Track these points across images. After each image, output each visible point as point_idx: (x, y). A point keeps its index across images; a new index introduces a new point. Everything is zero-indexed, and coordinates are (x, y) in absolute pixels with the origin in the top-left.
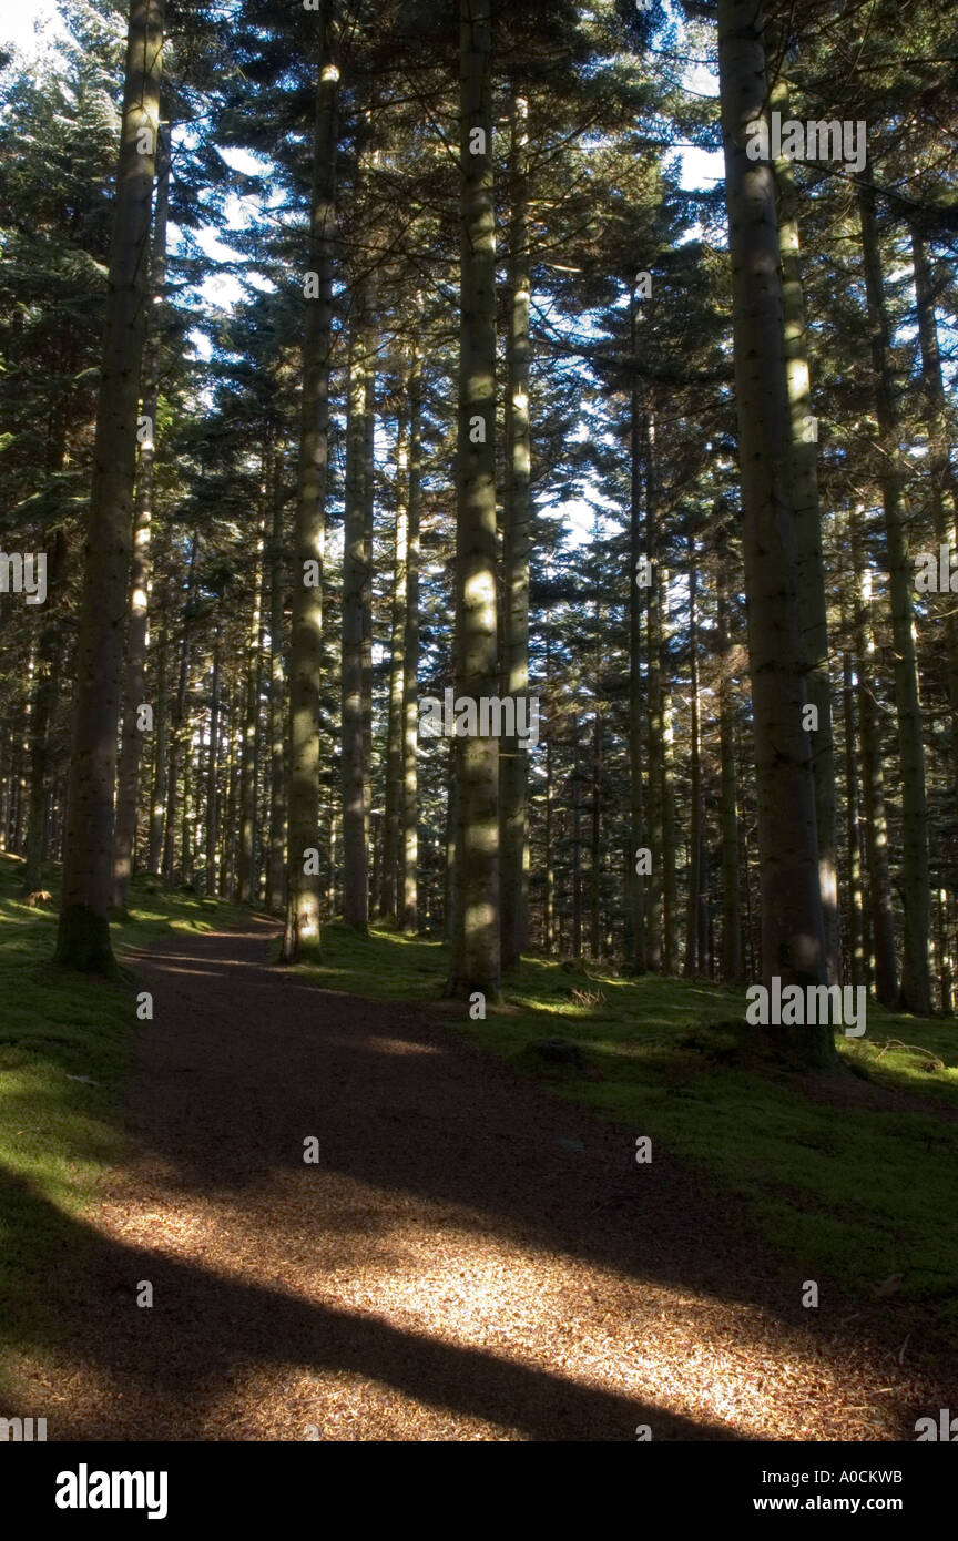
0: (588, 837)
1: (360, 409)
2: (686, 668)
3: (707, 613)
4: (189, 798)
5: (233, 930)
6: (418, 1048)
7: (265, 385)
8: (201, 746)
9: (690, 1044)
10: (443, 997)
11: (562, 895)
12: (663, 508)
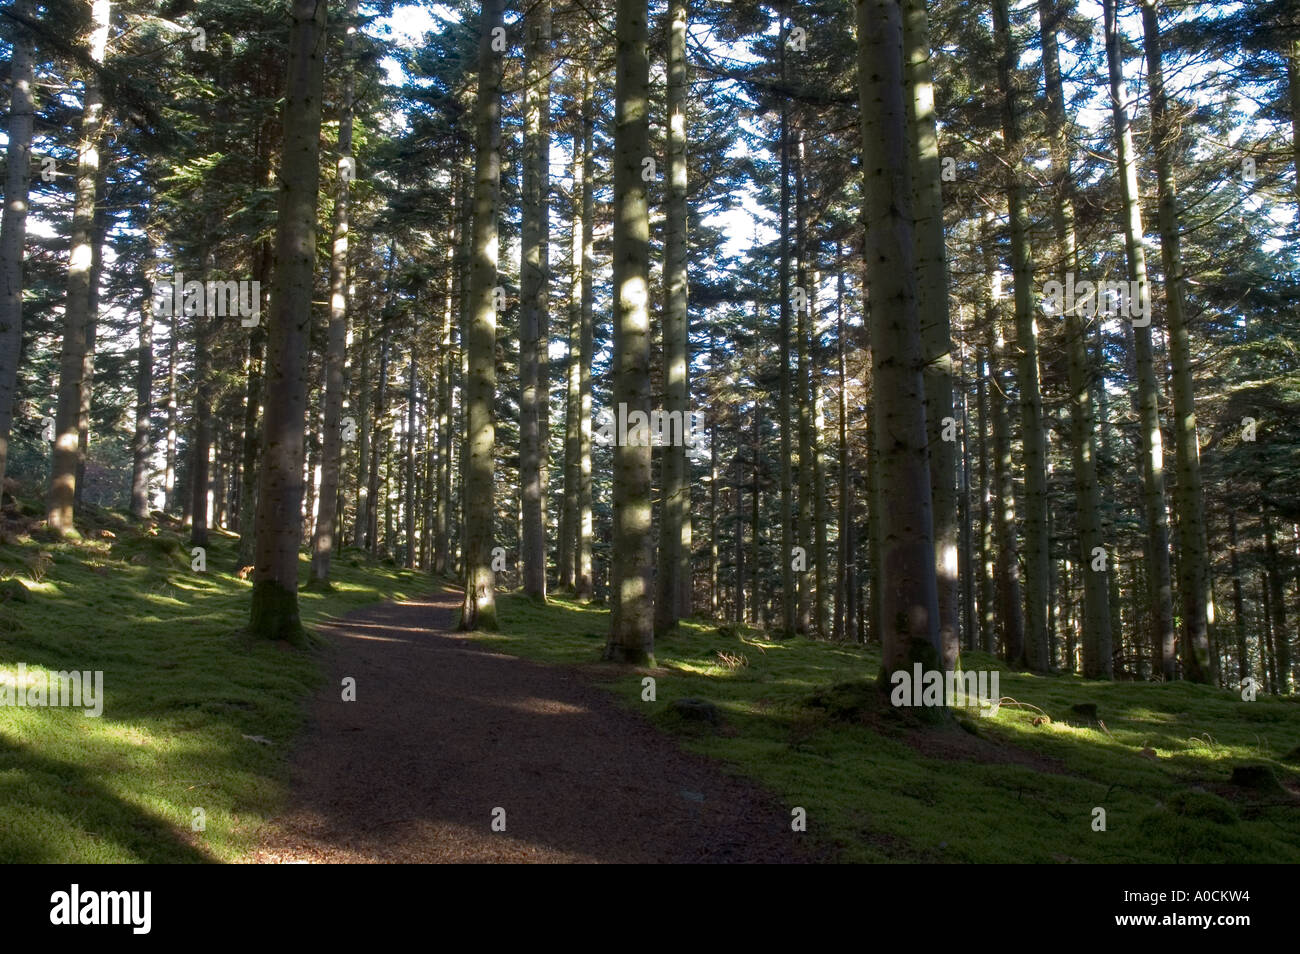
0: (749, 513)
1: (535, 128)
2: (835, 362)
3: (854, 311)
4: (391, 481)
5: (425, 599)
6: (571, 708)
7: (452, 107)
8: (402, 434)
9: (815, 703)
10: (602, 660)
11: (727, 565)
12: (812, 216)
